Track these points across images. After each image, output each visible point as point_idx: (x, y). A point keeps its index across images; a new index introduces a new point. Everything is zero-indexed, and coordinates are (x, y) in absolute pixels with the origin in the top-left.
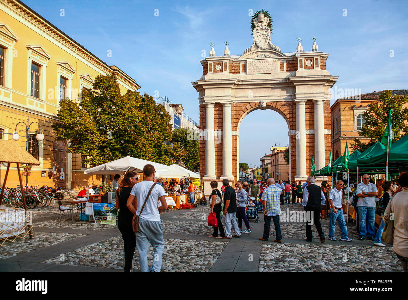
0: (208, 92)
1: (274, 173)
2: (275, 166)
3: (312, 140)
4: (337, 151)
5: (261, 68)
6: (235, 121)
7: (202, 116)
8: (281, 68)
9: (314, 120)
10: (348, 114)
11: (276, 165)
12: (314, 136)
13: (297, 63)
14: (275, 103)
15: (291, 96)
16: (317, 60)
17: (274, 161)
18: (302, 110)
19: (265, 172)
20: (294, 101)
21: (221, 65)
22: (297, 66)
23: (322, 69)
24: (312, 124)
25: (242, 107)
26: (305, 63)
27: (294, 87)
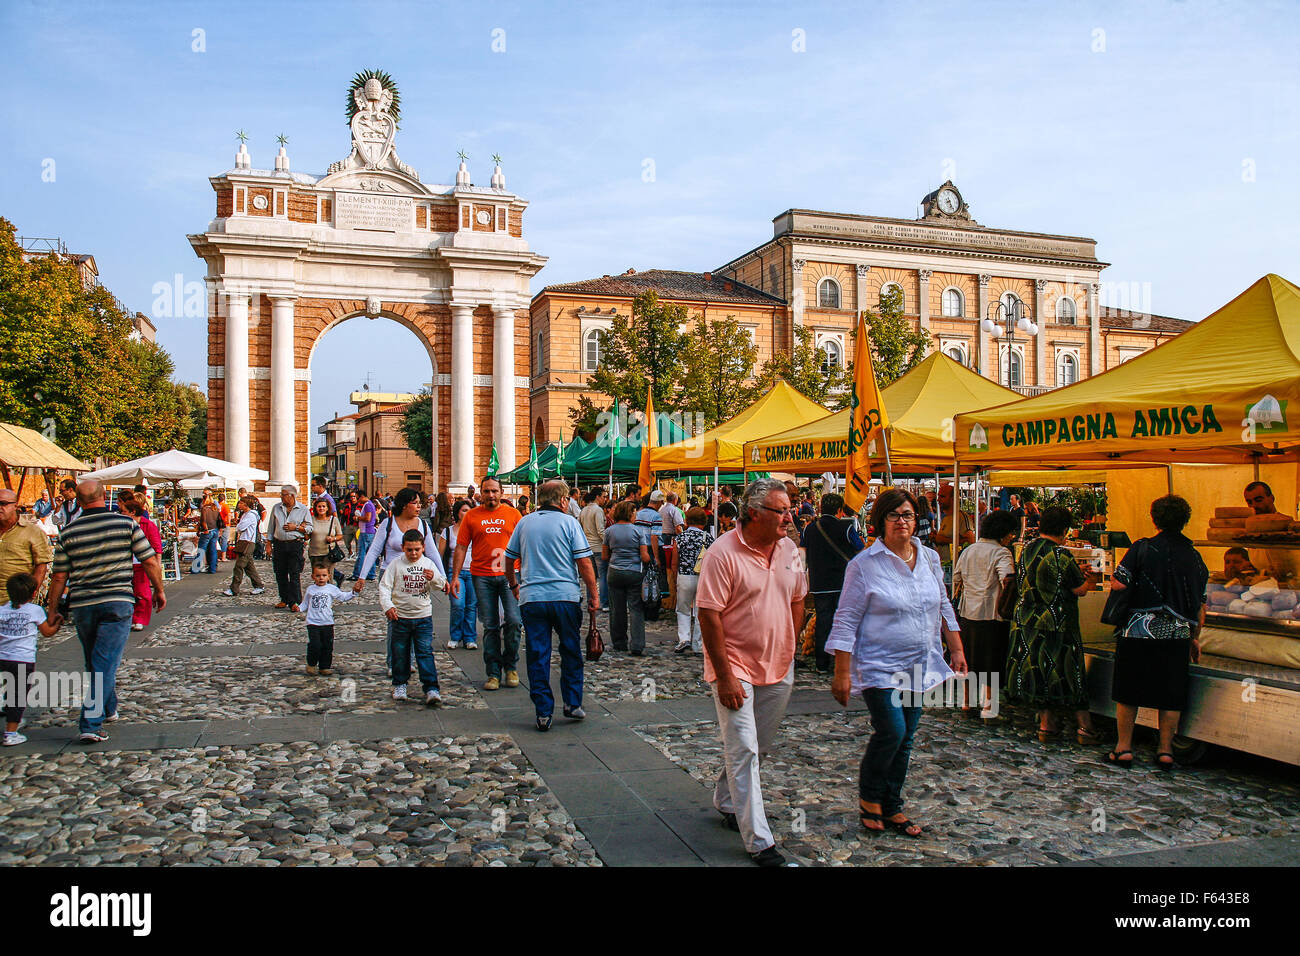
0: (232, 265)
1: (365, 471)
2: (369, 452)
3: (487, 398)
4: (539, 419)
5: (371, 215)
6: (303, 343)
7: (214, 326)
8: (418, 221)
9: (492, 354)
10: (567, 328)
11: (372, 450)
12: (492, 391)
13: (457, 214)
14: (403, 306)
15: (441, 291)
16: (502, 212)
17: (365, 436)
18: (466, 329)
19: (337, 469)
20: (446, 305)
21: (270, 197)
22: (457, 222)
23: (513, 235)
24: (487, 363)
25: (322, 310)
26: (475, 216)
27: (449, 273)
